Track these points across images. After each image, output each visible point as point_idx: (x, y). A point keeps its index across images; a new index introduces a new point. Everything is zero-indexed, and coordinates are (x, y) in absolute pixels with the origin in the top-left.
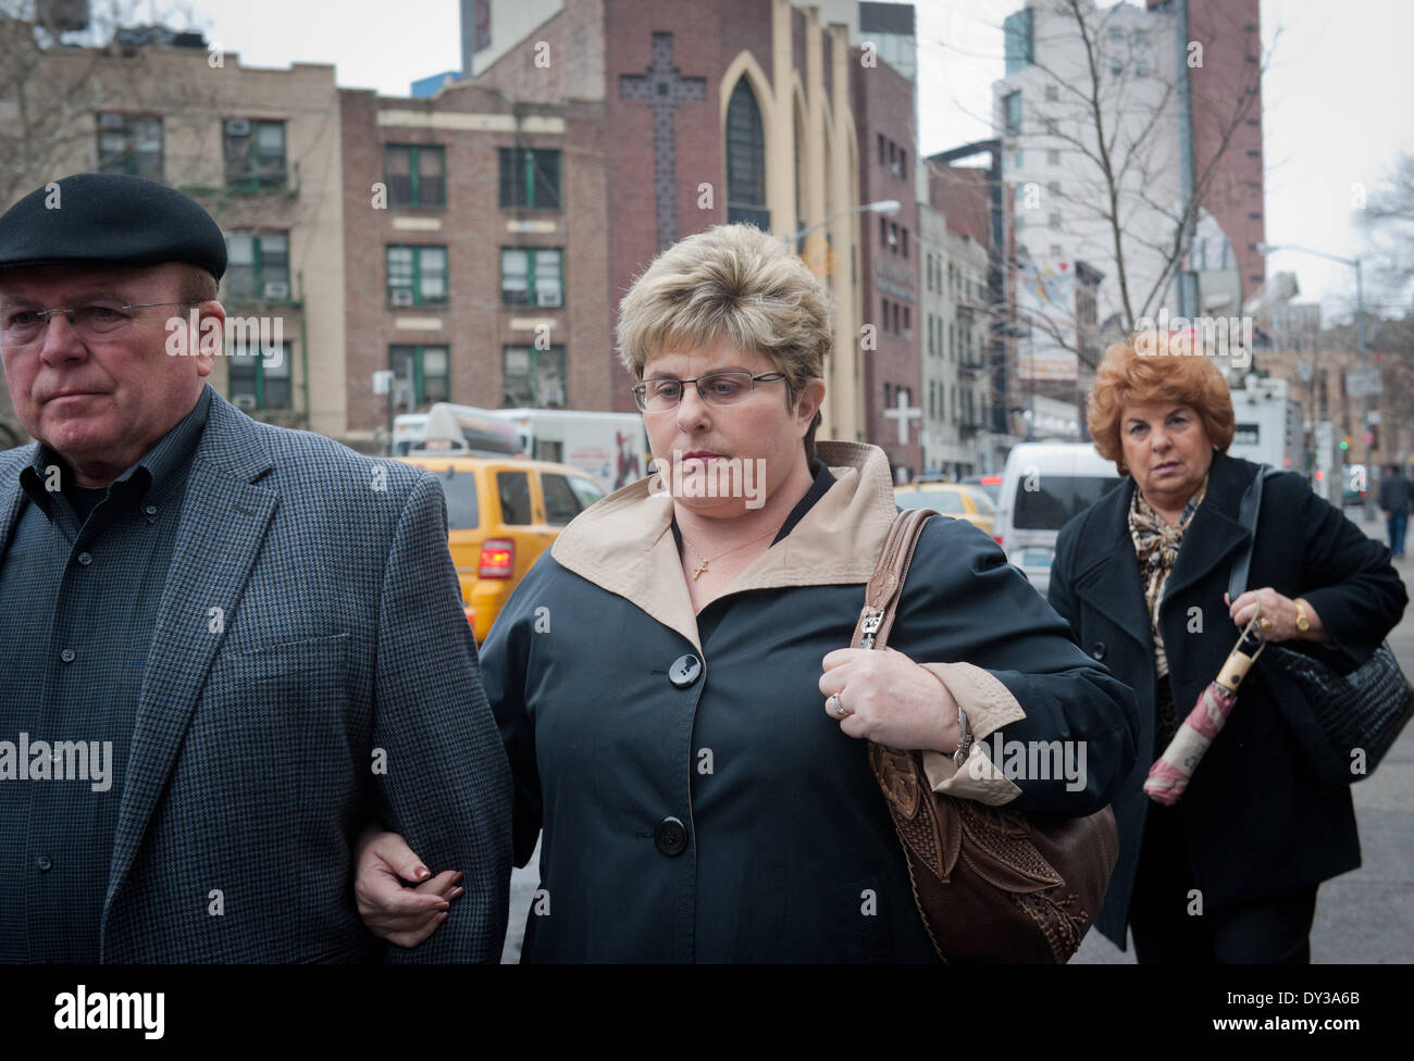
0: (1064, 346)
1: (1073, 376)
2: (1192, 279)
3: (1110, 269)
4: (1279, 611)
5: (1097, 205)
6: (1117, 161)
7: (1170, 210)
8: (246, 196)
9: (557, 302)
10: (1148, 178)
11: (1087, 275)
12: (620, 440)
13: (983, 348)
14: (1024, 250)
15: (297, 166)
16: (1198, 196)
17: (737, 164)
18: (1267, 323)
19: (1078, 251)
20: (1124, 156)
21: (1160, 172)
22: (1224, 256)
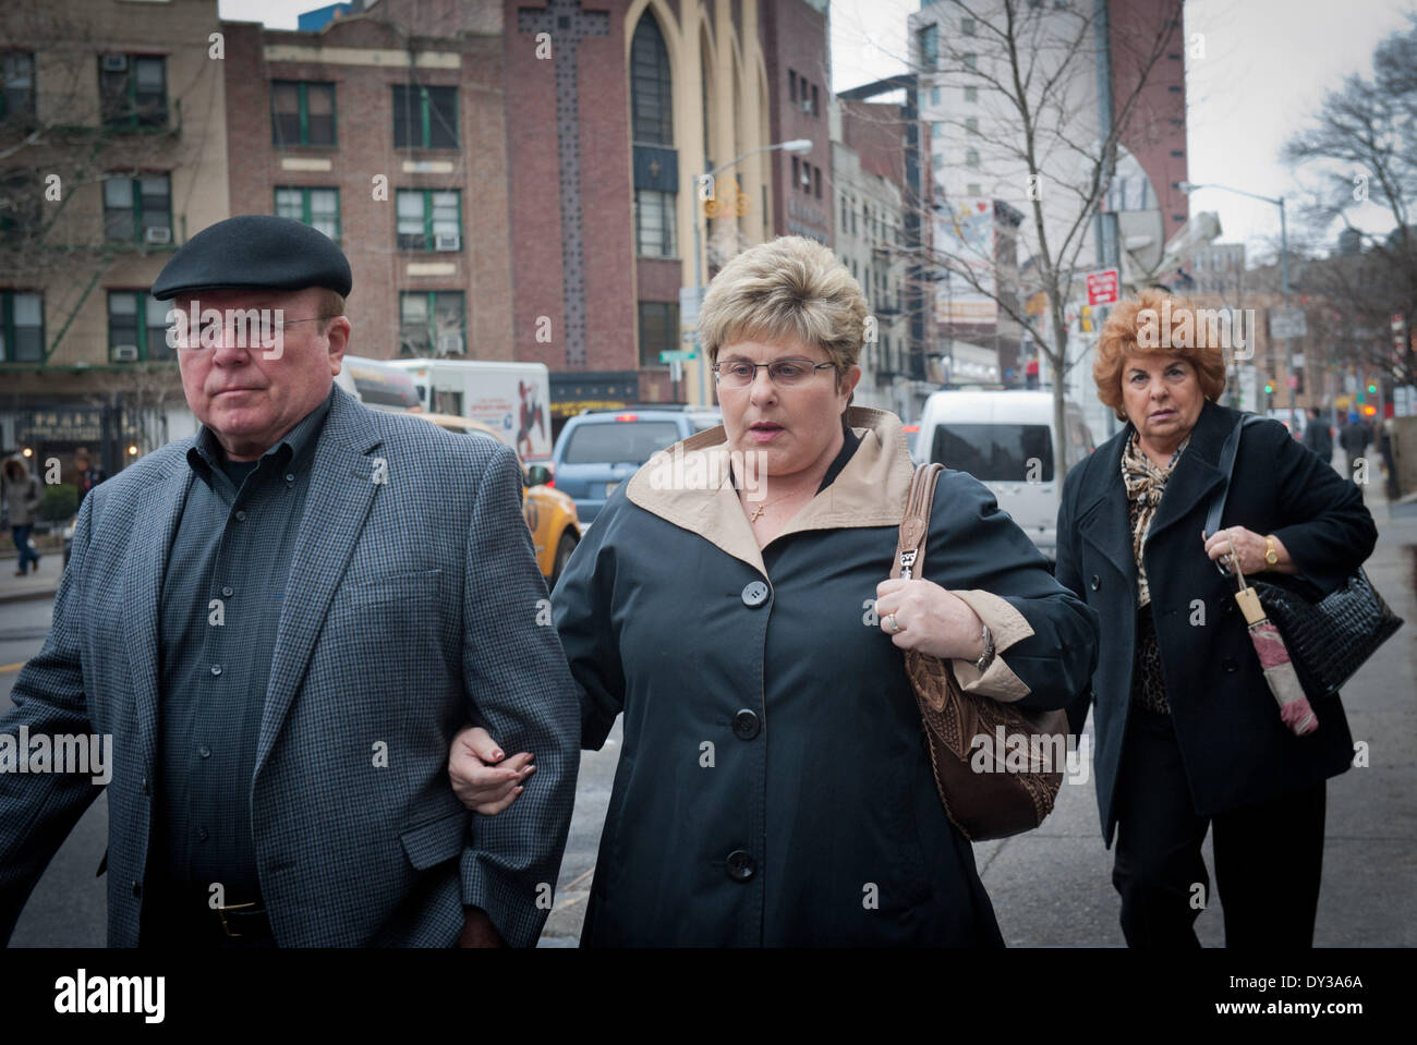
0: (981, 291)
1: (991, 320)
2: (1111, 221)
3: (1027, 210)
4: (1247, 548)
5: (1013, 144)
6: (1033, 98)
7: (1087, 150)
8: (124, 136)
9: (456, 247)
10: (1065, 116)
11: (1006, 215)
12: (522, 390)
13: (899, 292)
14: (940, 190)
15: (178, 104)
16: (1116, 134)
17: (641, 101)
18: (1191, 264)
19: (994, 192)
20: (1041, 93)
21: (1078, 109)
22: (1144, 195)
